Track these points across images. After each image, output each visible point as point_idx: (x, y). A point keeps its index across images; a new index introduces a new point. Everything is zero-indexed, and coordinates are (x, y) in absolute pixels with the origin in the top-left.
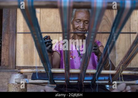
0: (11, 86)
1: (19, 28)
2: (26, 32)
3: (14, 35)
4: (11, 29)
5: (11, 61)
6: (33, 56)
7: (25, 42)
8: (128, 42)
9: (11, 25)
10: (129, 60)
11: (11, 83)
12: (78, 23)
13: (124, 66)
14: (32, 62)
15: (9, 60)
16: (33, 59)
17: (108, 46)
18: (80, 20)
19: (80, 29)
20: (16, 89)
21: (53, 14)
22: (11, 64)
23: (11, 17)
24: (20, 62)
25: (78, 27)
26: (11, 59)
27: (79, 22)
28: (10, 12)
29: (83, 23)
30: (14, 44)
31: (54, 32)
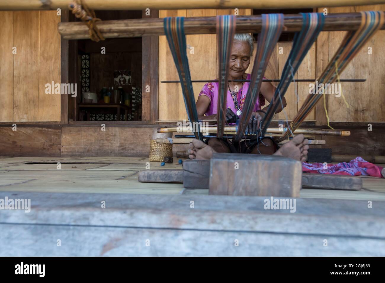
0: (154, 142)
1: (162, 76)
2: (169, 80)
3: (156, 84)
4: (152, 76)
5: (153, 114)
6: (178, 109)
7: (169, 93)
8: (294, 90)
9: (152, 72)
10: (303, 116)
11: (153, 139)
12: (234, 61)
13: (296, 125)
14: (177, 115)
15: (150, 114)
16: (178, 112)
17: (279, 90)
18: (236, 57)
19: (235, 69)
20: (160, 146)
21: (201, 58)
22: (154, 118)
23: (151, 63)
24: (164, 117)
25: (234, 66)
26: (153, 112)
27: (236, 59)
28: (151, 56)
29: (241, 61)
30: (156, 96)
31: (203, 80)
